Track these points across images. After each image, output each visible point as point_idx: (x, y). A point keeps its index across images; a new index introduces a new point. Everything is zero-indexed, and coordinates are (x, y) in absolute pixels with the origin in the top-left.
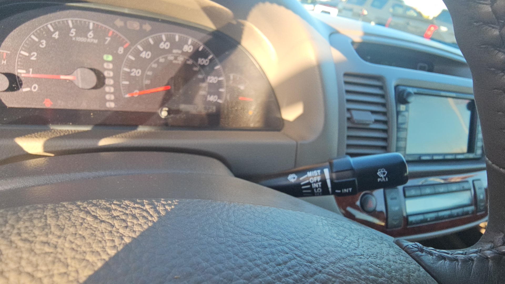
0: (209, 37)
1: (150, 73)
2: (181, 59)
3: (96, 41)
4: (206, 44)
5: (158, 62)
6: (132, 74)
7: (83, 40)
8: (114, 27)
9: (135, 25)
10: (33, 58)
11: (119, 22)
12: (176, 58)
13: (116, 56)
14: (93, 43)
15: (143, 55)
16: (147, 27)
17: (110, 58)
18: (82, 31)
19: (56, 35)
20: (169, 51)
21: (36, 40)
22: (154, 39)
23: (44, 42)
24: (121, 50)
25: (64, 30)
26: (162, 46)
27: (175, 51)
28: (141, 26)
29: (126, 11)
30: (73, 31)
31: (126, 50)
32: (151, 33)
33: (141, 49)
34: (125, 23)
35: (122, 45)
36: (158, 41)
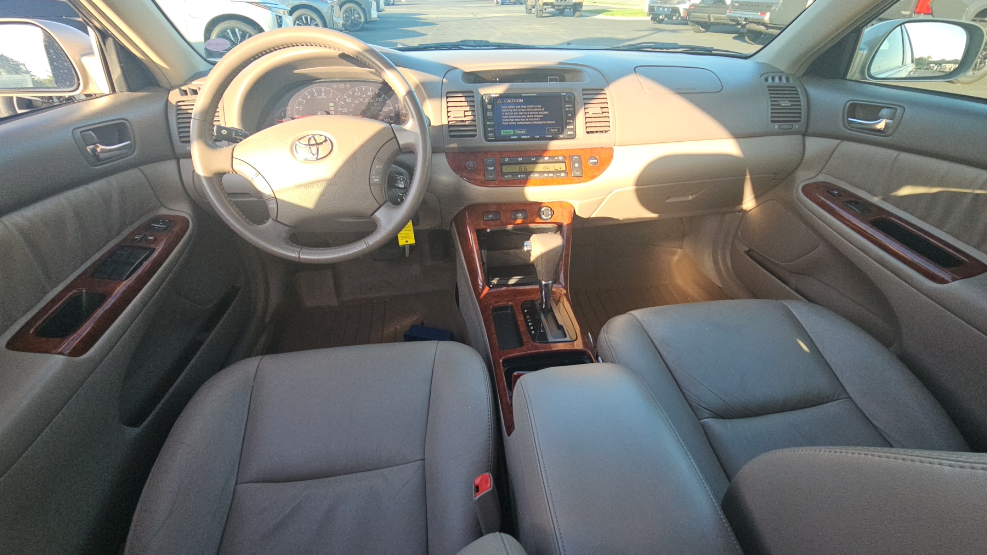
0: (382, 85)
1: (351, 110)
2: (367, 100)
3: (325, 97)
4: (380, 90)
5: (355, 103)
6: (343, 111)
7: (320, 97)
8: (334, 89)
9: (342, 85)
10: (301, 109)
11: (335, 86)
12: (364, 100)
13: (335, 103)
14: (324, 99)
15: (347, 101)
16: (348, 85)
17: (332, 104)
18: (319, 93)
19: (309, 97)
20: (360, 96)
21: (301, 100)
22: (352, 91)
23: (304, 101)
24: (337, 100)
25: (312, 94)
26: (356, 94)
27: (363, 96)
28: (345, 85)
29: (337, 80)
30: (316, 94)
31: (339, 99)
32: (350, 88)
33: (346, 97)
34: (338, 86)
35: (337, 97)
36: (354, 92)
